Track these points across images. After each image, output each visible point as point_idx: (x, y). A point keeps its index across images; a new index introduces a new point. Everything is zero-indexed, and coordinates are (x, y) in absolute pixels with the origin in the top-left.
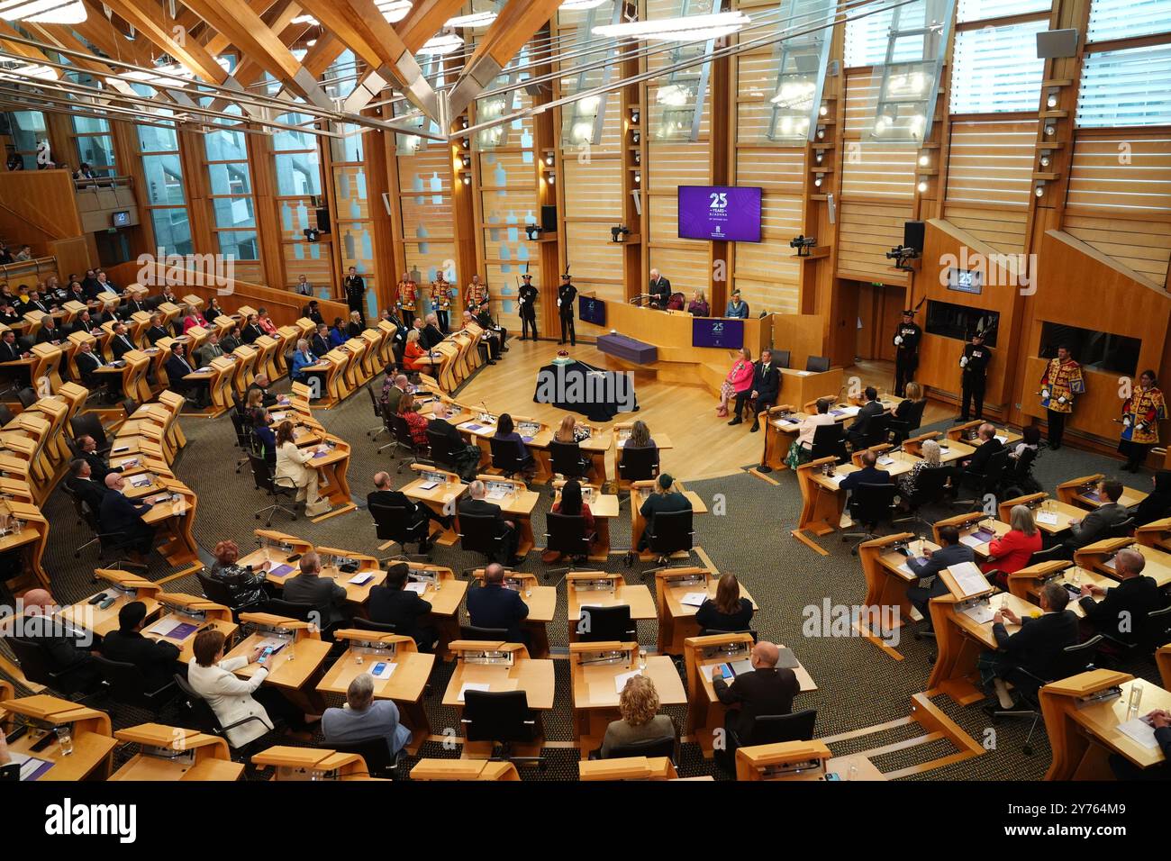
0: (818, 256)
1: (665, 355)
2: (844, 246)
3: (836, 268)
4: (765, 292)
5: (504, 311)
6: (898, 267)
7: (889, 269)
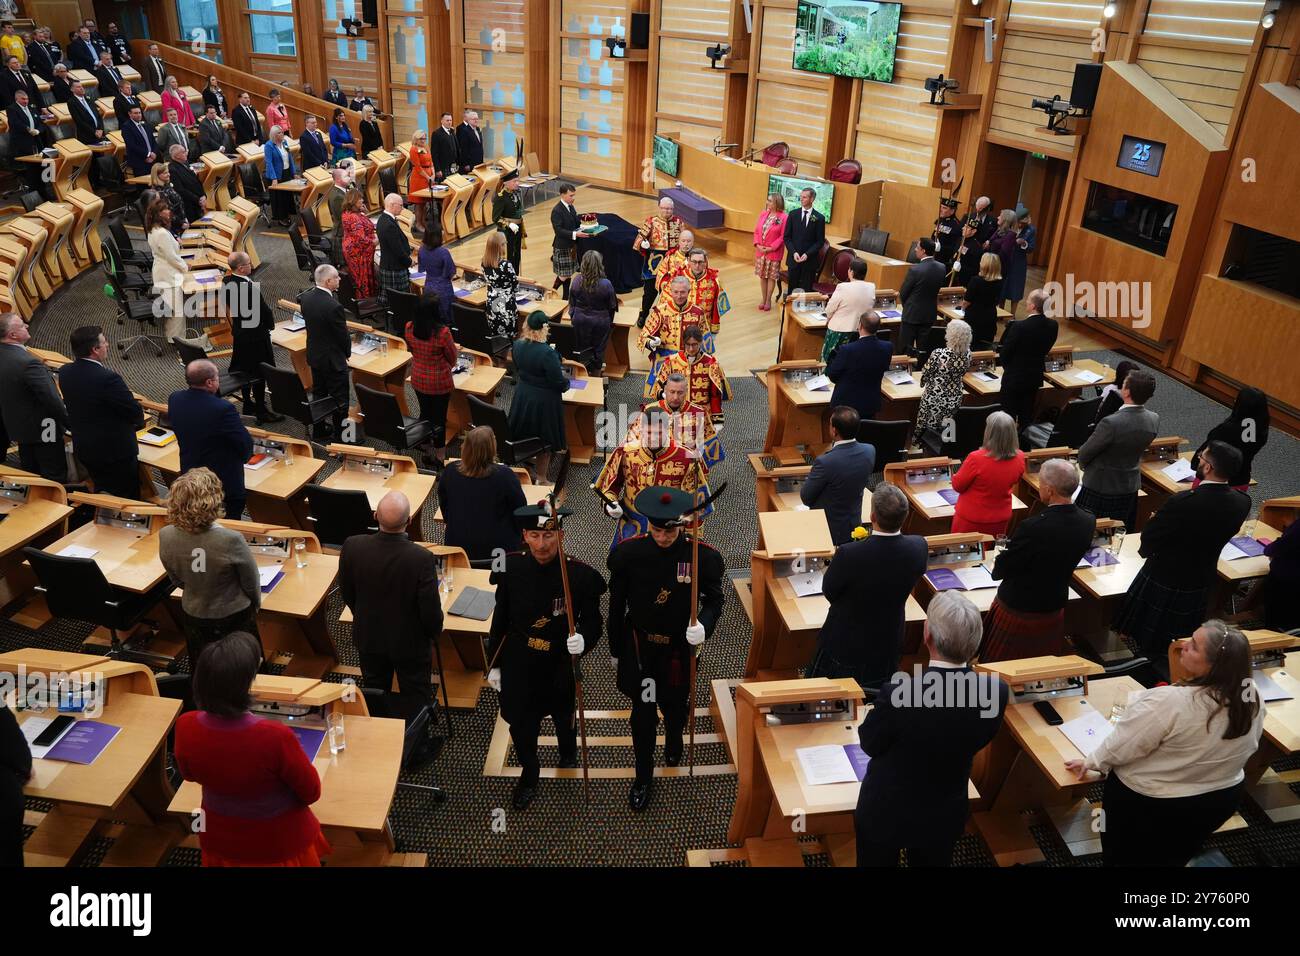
0: (965, 107)
1: (733, 222)
2: (1001, 96)
3: (987, 127)
4: (891, 153)
5: (579, 151)
6: (1051, 126)
7: (1037, 130)
